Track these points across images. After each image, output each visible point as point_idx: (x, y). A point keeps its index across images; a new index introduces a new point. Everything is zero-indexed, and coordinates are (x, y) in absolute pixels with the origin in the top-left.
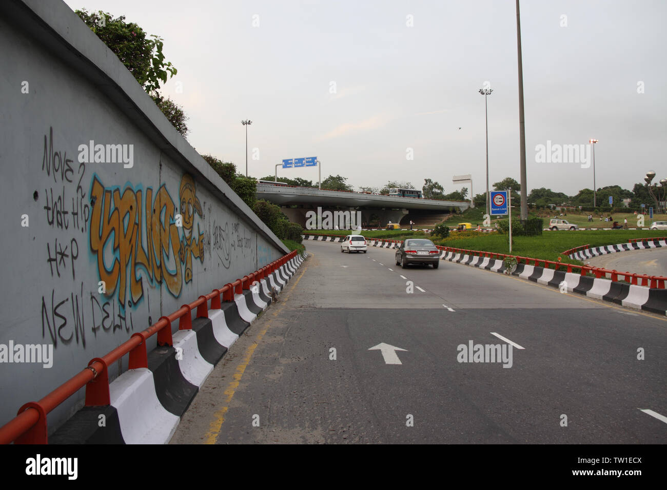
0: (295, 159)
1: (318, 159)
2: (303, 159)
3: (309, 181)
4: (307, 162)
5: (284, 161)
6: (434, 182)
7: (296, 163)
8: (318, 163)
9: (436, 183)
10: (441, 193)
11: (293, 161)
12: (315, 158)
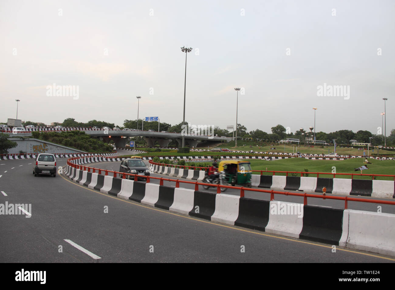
0: (150, 117)
1: (159, 118)
2: (153, 117)
3: (169, 124)
4: (155, 119)
5: (146, 118)
6: (242, 125)
7: (150, 119)
8: (158, 120)
9: (243, 126)
10: (245, 131)
11: (149, 118)
12: (158, 117)
